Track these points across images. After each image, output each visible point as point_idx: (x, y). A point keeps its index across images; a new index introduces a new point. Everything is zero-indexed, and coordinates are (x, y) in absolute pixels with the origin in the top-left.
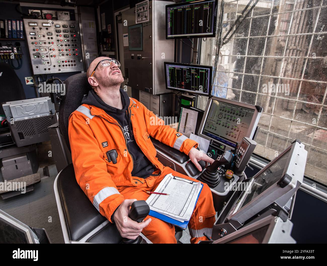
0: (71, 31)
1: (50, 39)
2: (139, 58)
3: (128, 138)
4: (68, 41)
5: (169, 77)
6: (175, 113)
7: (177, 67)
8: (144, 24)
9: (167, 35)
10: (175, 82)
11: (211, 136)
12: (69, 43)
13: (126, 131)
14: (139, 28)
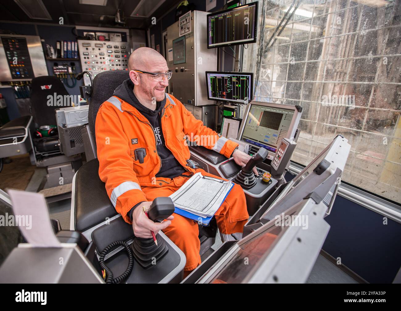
0: (122, 51)
1: (102, 59)
2: (182, 70)
3: (159, 141)
4: (119, 61)
5: (210, 87)
6: (218, 125)
7: (219, 76)
8: (187, 35)
9: (208, 44)
10: (217, 92)
11: (249, 142)
12: (120, 63)
13: (157, 133)
14: (182, 40)
